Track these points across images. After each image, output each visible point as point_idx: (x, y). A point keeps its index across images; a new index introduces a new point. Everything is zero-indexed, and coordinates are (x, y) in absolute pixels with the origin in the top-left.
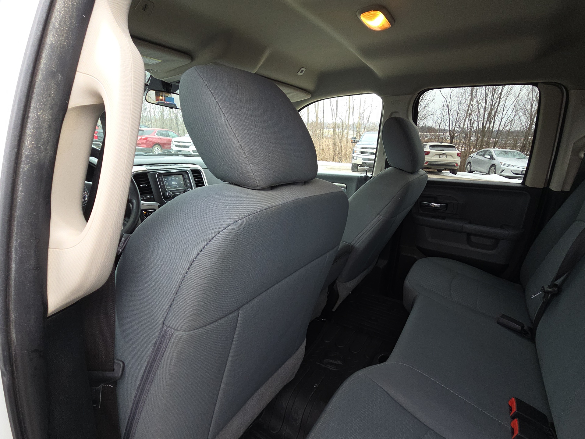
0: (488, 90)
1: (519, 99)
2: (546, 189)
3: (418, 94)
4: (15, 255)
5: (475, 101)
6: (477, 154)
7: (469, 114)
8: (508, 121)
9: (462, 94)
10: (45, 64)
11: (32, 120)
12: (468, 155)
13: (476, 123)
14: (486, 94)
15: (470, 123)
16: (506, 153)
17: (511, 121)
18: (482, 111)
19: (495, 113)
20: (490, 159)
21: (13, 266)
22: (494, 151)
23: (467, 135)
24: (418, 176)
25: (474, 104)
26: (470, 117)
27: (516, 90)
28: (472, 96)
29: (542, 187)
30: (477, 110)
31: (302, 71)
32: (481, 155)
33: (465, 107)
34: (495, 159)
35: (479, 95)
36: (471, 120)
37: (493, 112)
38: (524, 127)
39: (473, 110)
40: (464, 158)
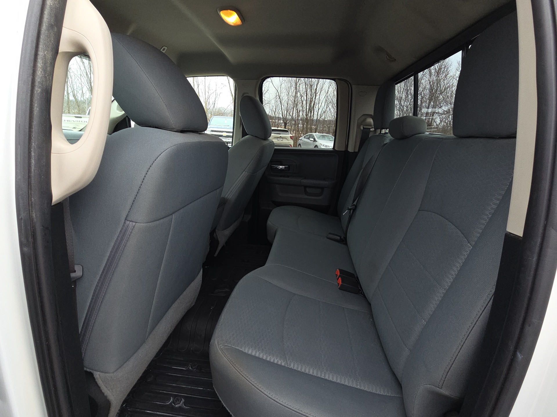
0: (307, 86)
1: (328, 95)
2: (346, 151)
3: (262, 79)
4: (34, 153)
5: (299, 94)
6: (304, 138)
7: (295, 104)
8: (323, 112)
9: (289, 87)
10: (47, 19)
11: (41, 57)
12: (298, 138)
13: (301, 112)
14: (306, 89)
15: (297, 112)
16: (324, 137)
17: (325, 112)
18: (304, 102)
19: (314, 104)
20: (314, 141)
21: (33, 161)
22: (316, 135)
23: (295, 122)
24: (269, 142)
25: (298, 96)
26: (296, 107)
27: (326, 88)
28: (296, 90)
29: (344, 150)
30: (301, 102)
31: (164, 49)
32: (307, 138)
33: (292, 99)
34: (317, 141)
35: (302, 89)
36: (297, 110)
37: (312, 104)
38: (334, 117)
39: (298, 101)
40: (296, 141)
